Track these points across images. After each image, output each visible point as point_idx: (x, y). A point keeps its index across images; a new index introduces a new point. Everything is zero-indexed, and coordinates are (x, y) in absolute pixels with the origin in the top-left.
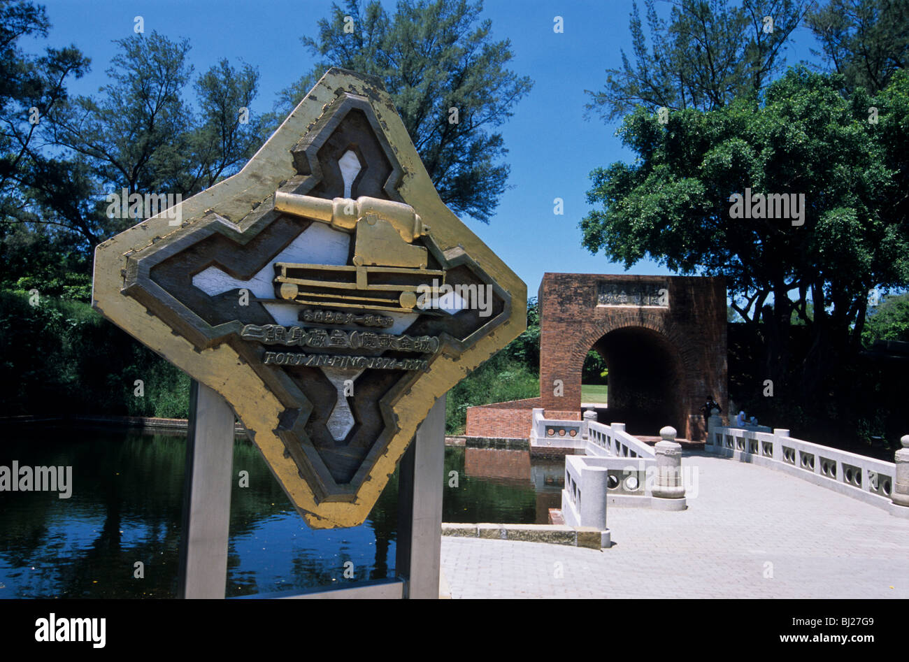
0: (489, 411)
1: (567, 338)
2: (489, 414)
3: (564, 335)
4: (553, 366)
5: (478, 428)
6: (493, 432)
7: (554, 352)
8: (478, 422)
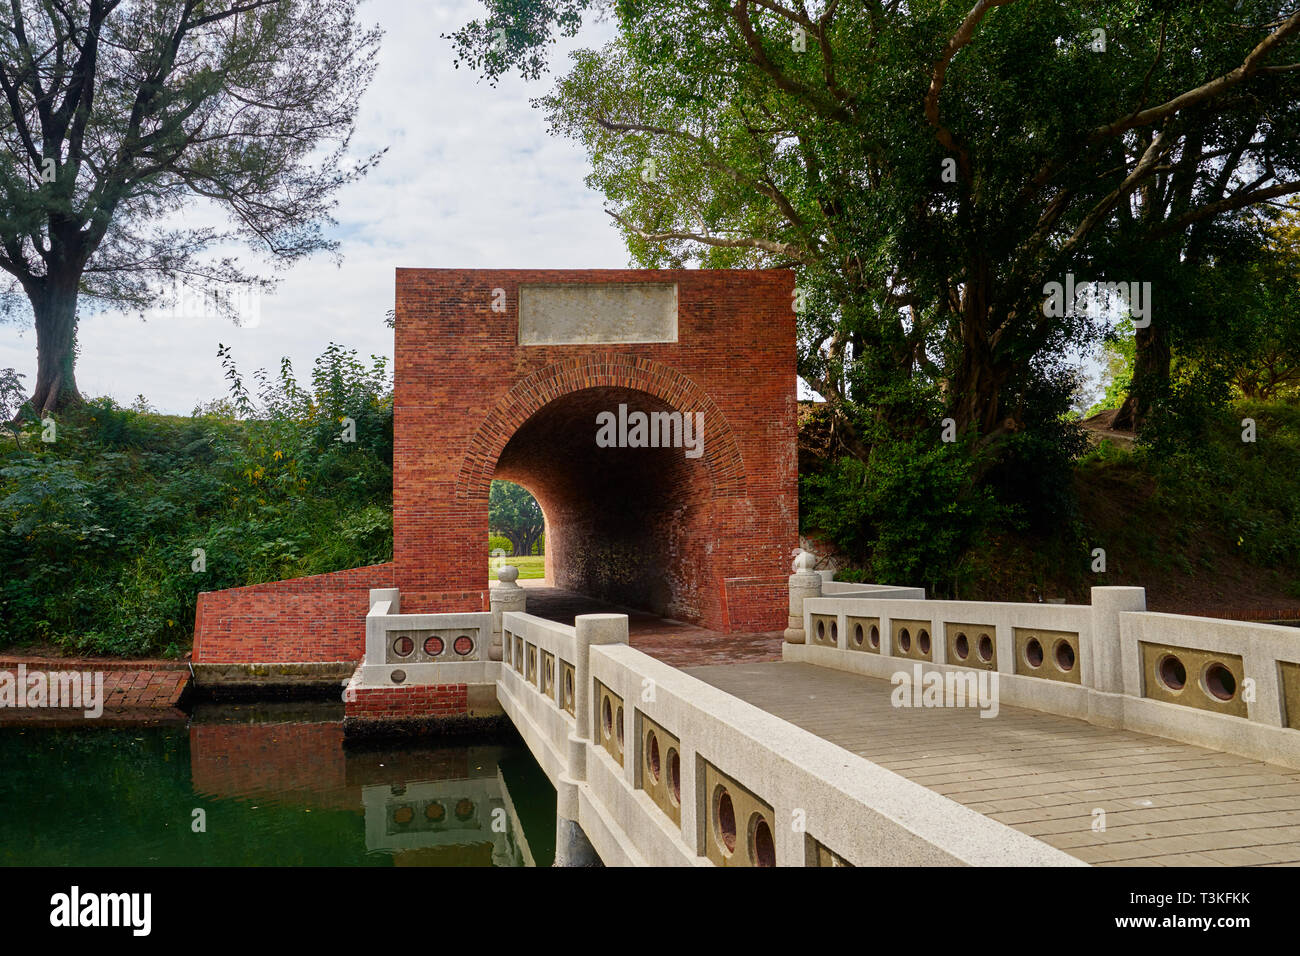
0: (259, 601)
1: (452, 422)
2: (258, 607)
3: (447, 414)
4: (420, 486)
5: (227, 643)
6: (266, 652)
7: (421, 455)
8: (226, 626)
